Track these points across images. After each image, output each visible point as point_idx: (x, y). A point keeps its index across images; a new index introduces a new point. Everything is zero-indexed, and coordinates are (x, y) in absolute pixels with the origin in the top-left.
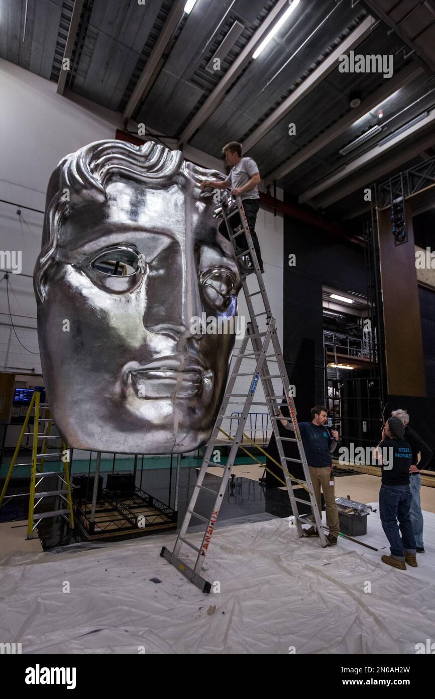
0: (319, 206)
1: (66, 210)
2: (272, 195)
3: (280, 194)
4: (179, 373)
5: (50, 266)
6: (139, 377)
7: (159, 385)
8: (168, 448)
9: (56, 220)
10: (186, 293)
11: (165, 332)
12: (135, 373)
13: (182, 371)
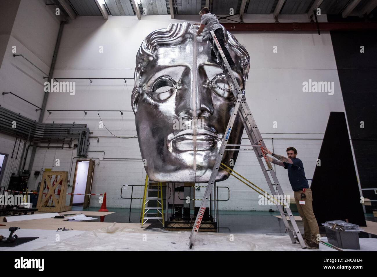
1: (142, 69)
2: (315, 21)
4: (194, 136)
5: (138, 96)
6: (177, 141)
7: (184, 144)
8: (192, 178)
9: (138, 75)
10: (192, 92)
11: (186, 115)
12: (175, 140)
13: (197, 135)
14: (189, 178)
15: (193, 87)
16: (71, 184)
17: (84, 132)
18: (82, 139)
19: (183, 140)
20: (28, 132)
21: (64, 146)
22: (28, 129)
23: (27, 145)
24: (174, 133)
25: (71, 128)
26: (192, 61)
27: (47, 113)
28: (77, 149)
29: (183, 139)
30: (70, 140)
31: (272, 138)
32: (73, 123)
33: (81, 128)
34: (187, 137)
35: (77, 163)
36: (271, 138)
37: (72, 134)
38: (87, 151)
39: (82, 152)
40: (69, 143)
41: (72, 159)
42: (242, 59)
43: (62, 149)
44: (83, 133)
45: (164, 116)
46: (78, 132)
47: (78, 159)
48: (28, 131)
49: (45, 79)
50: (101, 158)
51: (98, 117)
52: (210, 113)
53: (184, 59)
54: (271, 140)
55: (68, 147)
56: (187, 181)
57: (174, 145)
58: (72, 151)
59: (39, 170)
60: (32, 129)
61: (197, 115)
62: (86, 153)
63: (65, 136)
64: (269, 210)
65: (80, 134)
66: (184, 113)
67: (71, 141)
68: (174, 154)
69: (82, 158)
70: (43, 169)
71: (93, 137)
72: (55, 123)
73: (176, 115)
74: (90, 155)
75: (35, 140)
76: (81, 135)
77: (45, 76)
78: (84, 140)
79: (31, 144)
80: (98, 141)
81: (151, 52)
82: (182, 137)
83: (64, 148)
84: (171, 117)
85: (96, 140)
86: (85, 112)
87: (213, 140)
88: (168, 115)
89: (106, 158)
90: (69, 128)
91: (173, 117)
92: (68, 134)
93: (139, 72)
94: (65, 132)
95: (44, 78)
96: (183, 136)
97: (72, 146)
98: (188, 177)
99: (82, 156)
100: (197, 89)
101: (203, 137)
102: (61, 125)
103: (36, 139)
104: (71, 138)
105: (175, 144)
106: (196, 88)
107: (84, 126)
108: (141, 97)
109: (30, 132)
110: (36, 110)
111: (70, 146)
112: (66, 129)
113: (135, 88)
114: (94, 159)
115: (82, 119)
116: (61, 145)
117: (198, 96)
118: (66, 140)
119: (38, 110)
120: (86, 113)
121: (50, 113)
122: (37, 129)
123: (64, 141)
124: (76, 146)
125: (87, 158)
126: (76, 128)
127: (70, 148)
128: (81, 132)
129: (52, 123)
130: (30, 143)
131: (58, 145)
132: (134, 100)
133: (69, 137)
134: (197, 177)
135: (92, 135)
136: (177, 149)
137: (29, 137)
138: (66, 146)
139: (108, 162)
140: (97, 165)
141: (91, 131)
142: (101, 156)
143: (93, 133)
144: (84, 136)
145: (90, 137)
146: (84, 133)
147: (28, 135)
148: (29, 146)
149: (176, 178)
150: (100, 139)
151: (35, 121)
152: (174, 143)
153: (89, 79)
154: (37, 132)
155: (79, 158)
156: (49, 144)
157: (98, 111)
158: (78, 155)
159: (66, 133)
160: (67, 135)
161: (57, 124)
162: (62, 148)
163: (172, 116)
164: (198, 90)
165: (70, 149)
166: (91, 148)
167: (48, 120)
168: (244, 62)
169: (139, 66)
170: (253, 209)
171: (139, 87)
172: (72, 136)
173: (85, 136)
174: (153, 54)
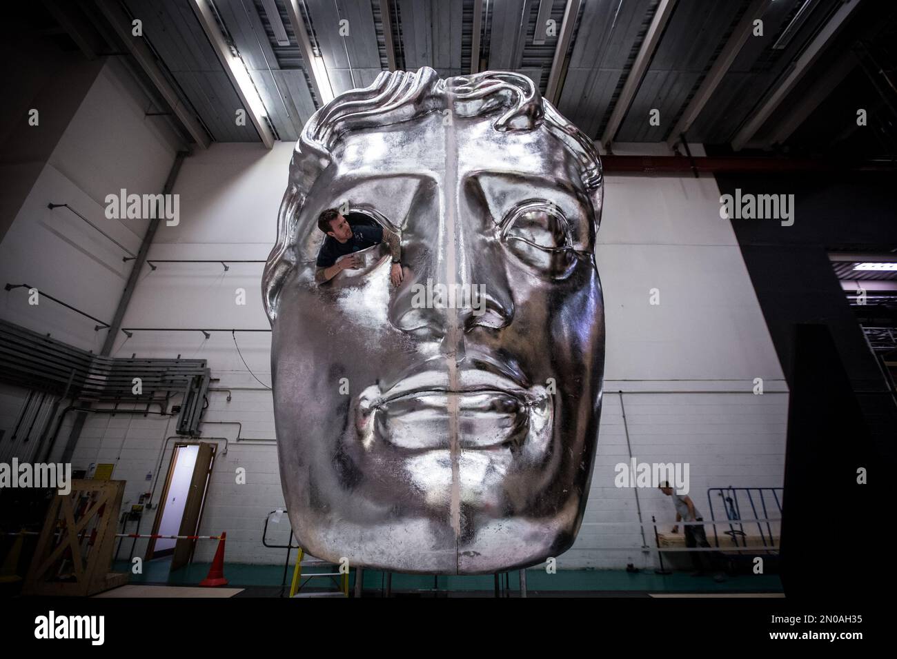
0: (772, 142)
1: (302, 200)
2: (685, 154)
3: (698, 150)
4: (453, 397)
5: (285, 273)
6: (390, 413)
7: (417, 423)
8: (445, 559)
9: (288, 215)
10: (444, 246)
11: (423, 323)
12: (384, 407)
13: (460, 392)
14: (434, 559)
15: (446, 230)
16: (155, 501)
17: (200, 376)
18: (191, 394)
19: (413, 410)
20: (68, 378)
21: (150, 411)
22: (69, 370)
23: (61, 408)
24: (382, 382)
25: (171, 369)
26: (444, 161)
27: (122, 336)
28: (178, 416)
29: (414, 406)
30: (164, 395)
31: (620, 392)
32: (176, 357)
33: (191, 369)
34: (428, 399)
35: (174, 449)
36: (618, 391)
37: (172, 381)
38: (201, 420)
39: (189, 424)
40: (163, 403)
41: (165, 441)
42: (584, 170)
43: (145, 416)
44: (196, 379)
45: (350, 325)
46: (185, 378)
47: (178, 441)
48: (67, 375)
49: (127, 261)
50: (232, 439)
51: (232, 345)
52: (505, 316)
53: (420, 156)
54: (618, 396)
55: (160, 412)
56: (426, 569)
57: (381, 428)
58: (167, 421)
59: (85, 468)
60: (78, 370)
61: (463, 322)
62: (199, 425)
63: (154, 387)
64: (626, 566)
65: (187, 383)
66: (416, 317)
67: (167, 399)
68: (379, 460)
69: (187, 438)
70: (94, 465)
71: (218, 390)
72: (136, 357)
73: (389, 324)
74: (208, 432)
75: (87, 396)
76: (189, 383)
77: (128, 256)
78: (196, 395)
79: (74, 405)
80: (229, 399)
81: (325, 146)
82: (410, 400)
83: (149, 415)
84: (374, 330)
85: (224, 397)
86: (206, 333)
87: (516, 409)
88: (364, 322)
89: (243, 440)
90: (165, 370)
91: (381, 331)
92: (163, 381)
93: (291, 208)
94: (157, 377)
95: (125, 259)
96: (414, 396)
97: (169, 409)
98: (430, 555)
99: (188, 433)
100: (458, 236)
101: (483, 399)
102: (149, 362)
103: (89, 392)
104: (169, 392)
105: (384, 425)
106: (457, 232)
107: (200, 364)
108: (292, 275)
109: (72, 376)
110: (97, 328)
111: (162, 409)
112: (159, 372)
113: (277, 248)
114: (216, 442)
115: (198, 350)
116: (143, 407)
117: (464, 256)
118: (157, 395)
119: (102, 328)
120: (207, 336)
121: (130, 335)
122: (94, 371)
123: (151, 399)
124: (176, 409)
125: (201, 438)
126: (180, 369)
127: (163, 413)
128: (190, 379)
129: (131, 357)
130: (72, 403)
131: (136, 409)
132: (272, 284)
133: (163, 389)
134: (463, 557)
135: (216, 385)
136: (390, 443)
137: (68, 388)
138: (155, 409)
139: (247, 448)
140: (221, 455)
141: (214, 377)
142: (231, 434)
143: (218, 380)
144: (197, 387)
145: (209, 390)
146: (198, 381)
147: (66, 384)
148: (66, 411)
149: (385, 557)
150: (234, 395)
151: (91, 351)
152: (383, 418)
153: (222, 262)
154: (92, 376)
155: (182, 438)
156: (117, 404)
157: (233, 331)
158: (177, 431)
159: (159, 379)
160: (159, 384)
161: (140, 360)
162: (145, 413)
163: (378, 328)
164: (464, 239)
165: (163, 417)
166: (210, 416)
167: (123, 350)
168: (590, 175)
169: (295, 190)
170: (588, 563)
171: (288, 247)
172: (170, 387)
173: (201, 388)
174: (330, 151)
